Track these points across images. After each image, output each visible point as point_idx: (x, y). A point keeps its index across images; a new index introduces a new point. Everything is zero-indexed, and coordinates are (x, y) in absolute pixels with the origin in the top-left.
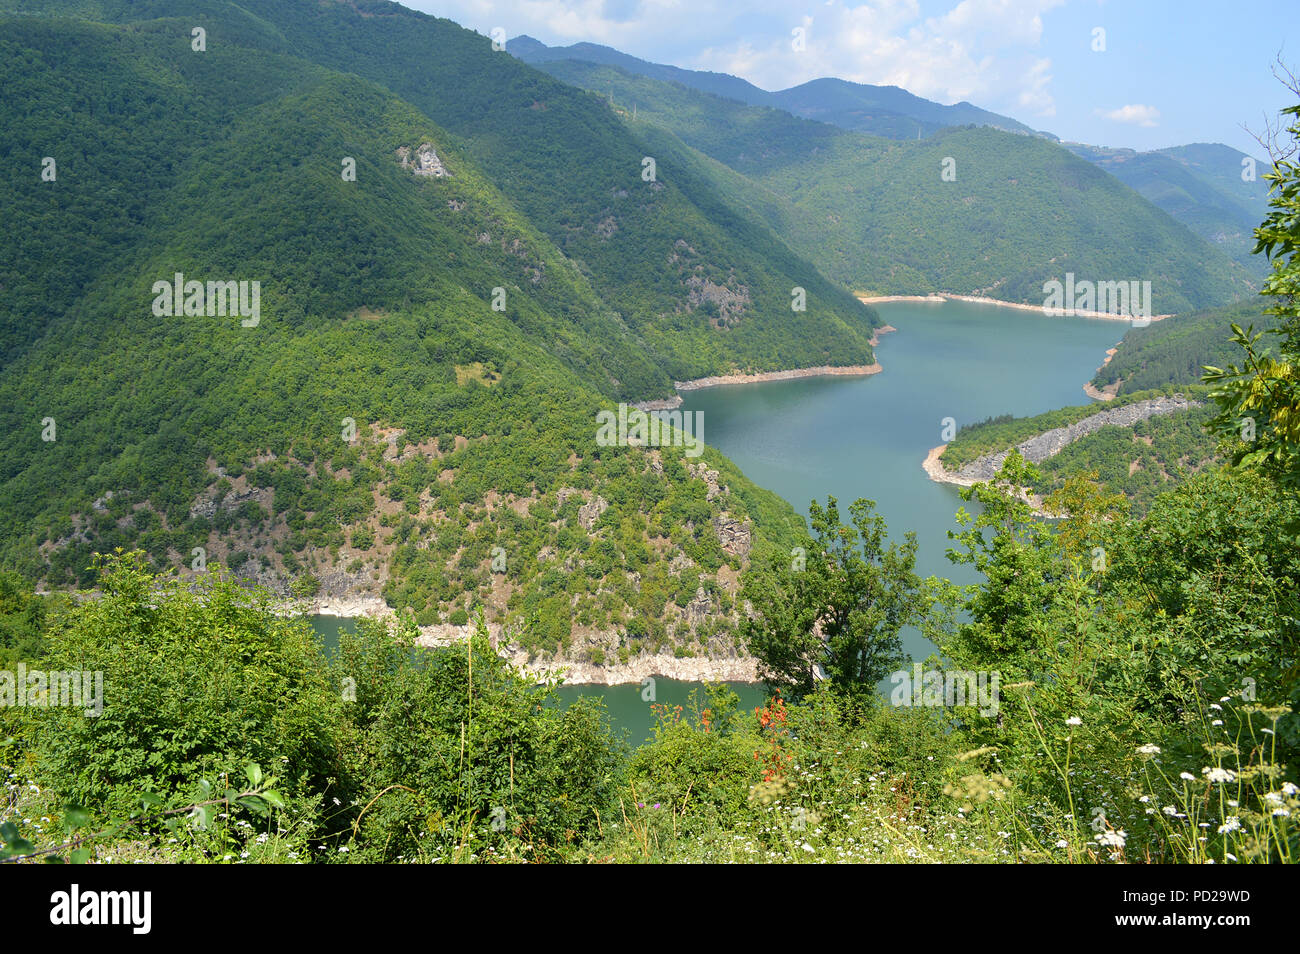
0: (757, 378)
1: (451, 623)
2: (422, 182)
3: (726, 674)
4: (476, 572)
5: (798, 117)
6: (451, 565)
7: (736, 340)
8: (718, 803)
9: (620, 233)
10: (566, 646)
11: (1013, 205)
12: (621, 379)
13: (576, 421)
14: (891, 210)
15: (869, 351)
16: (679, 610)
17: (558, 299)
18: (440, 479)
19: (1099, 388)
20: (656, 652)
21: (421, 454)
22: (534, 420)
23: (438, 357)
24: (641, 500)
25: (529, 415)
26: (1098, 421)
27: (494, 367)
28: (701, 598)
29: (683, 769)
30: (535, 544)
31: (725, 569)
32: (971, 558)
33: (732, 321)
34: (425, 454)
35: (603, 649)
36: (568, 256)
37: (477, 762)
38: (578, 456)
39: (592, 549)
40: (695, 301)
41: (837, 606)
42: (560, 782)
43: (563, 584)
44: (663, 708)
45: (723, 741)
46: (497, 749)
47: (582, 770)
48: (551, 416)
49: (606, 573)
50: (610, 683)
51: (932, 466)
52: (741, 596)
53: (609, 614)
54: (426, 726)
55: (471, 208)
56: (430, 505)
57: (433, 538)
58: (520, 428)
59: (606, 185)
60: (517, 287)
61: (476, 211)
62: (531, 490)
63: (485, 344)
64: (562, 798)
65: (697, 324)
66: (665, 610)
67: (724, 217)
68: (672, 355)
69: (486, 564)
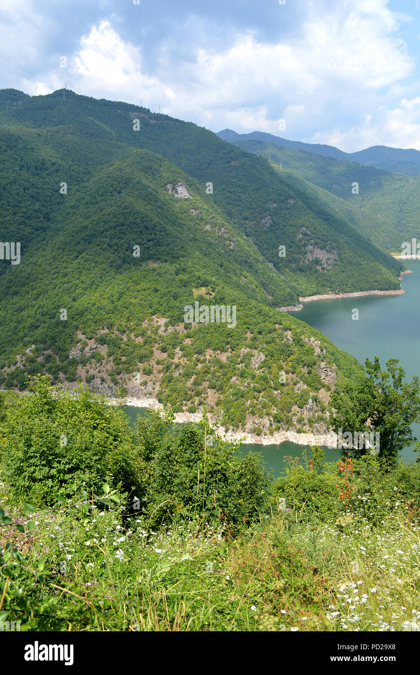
0: (340, 296)
1: (188, 412)
2: (178, 200)
3: (322, 442)
4: (201, 388)
5: (363, 166)
6: (189, 384)
7: (330, 277)
8: (317, 507)
9: (273, 224)
10: (244, 425)
12: (272, 296)
13: (250, 316)
14: (411, 212)
15: (398, 283)
16: (299, 410)
17: (242, 256)
18: (184, 343)
20: (288, 430)
21: (176, 331)
23: (185, 284)
24: (281, 355)
27: (211, 289)
28: (311, 404)
29: (300, 490)
30: (229, 375)
31: (323, 390)
33: (328, 268)
34: (178, 331)
35: (261, 427)
36: (248, 236)
37: (201, 482)
38: (251, 333)
39: (257, 378)
40: (310, 258)
41: (379, 412)
42: (240, 492)
43: (243, 395)
44: (289, 458)
45: (320, 477)
46: (210, 476)
47: (251, 487)
48: (238, 313)
49: (264, 390)
50: (264, 444)
52: (330, 404)
53: (265, 411)
54: (177, 463)
55: (201, 213)
56: (180, 355)
57: (181, 371)
59: (267, 201)
60: (222, 251)
61: (204, 214)
62: (228, 349)
63: (207, 278)
64: (241, 501)
65: (311, 269)
66: (293, 409)
67: (325, 216)
68: (298, 284)
69: (206, 384)
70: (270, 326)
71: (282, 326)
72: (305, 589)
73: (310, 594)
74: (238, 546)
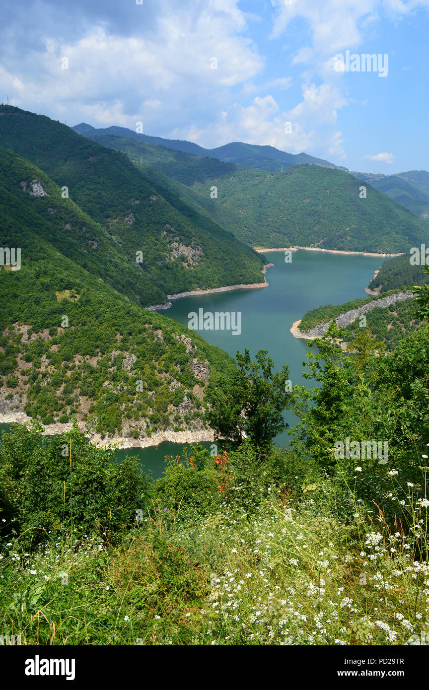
0: (207, 292)
1: (61, 422)
2: (34, 199)
3: (200, 438)
4: (72, 396)
5: (222, 162)
6: (59, 393)
7: (196, 273)
8: (197, 503)
9: (136, 222)
10: (120, 429)
11: (328, 202)
12: (140, 295)
13: (119, 317)
14: (269, 207)
15: (262, 276)
16: (175, 408)
17: (106, 256)
18: (51, 350)
19: (372, 289)
20: (165, 430)
21: (40, 338)
22: (97, 318)
23: (46, 288)
24: (153, 355)
25: (95, 315)
26: (372, 305)
27: (76, 292)
28: (186, 402)
30: (101, 380)
31: (197, 386)
32: (314, 375)
33: (194, 264)
34: (42, 338)
35: (138, 430)
36: (111, 234)
37: (76, 493)
38: (120, 335)
39: (130, 381)
40: (176, 255)
42: (119, 499)
43: (116, 399)
44: (170, 457)
45: (198, 473)
46: (86, 486)
47: (130, 492)
48: (106, 315)
49: (138, 392)
50: (143, 447)
51: (295, 331)
52: (205, 400)
53: (140, 413)
54: (49, 477)
55: (60, 212)
56: (46, 363)
58: (91, 322)
59: (128, 198)
60: (85, 251)
61: (63, 213)
62: (98, 353)
63: (71, 280)
64: (121, 507)
65: (177, 266)
66: (168, 409)
67: (189, 212)
68: (165, 282)
69: (77, 391)
70: (140, 326)
71: (152, 326)
72: (188, 585)
73: (193, 590)
74: (118, 553)
